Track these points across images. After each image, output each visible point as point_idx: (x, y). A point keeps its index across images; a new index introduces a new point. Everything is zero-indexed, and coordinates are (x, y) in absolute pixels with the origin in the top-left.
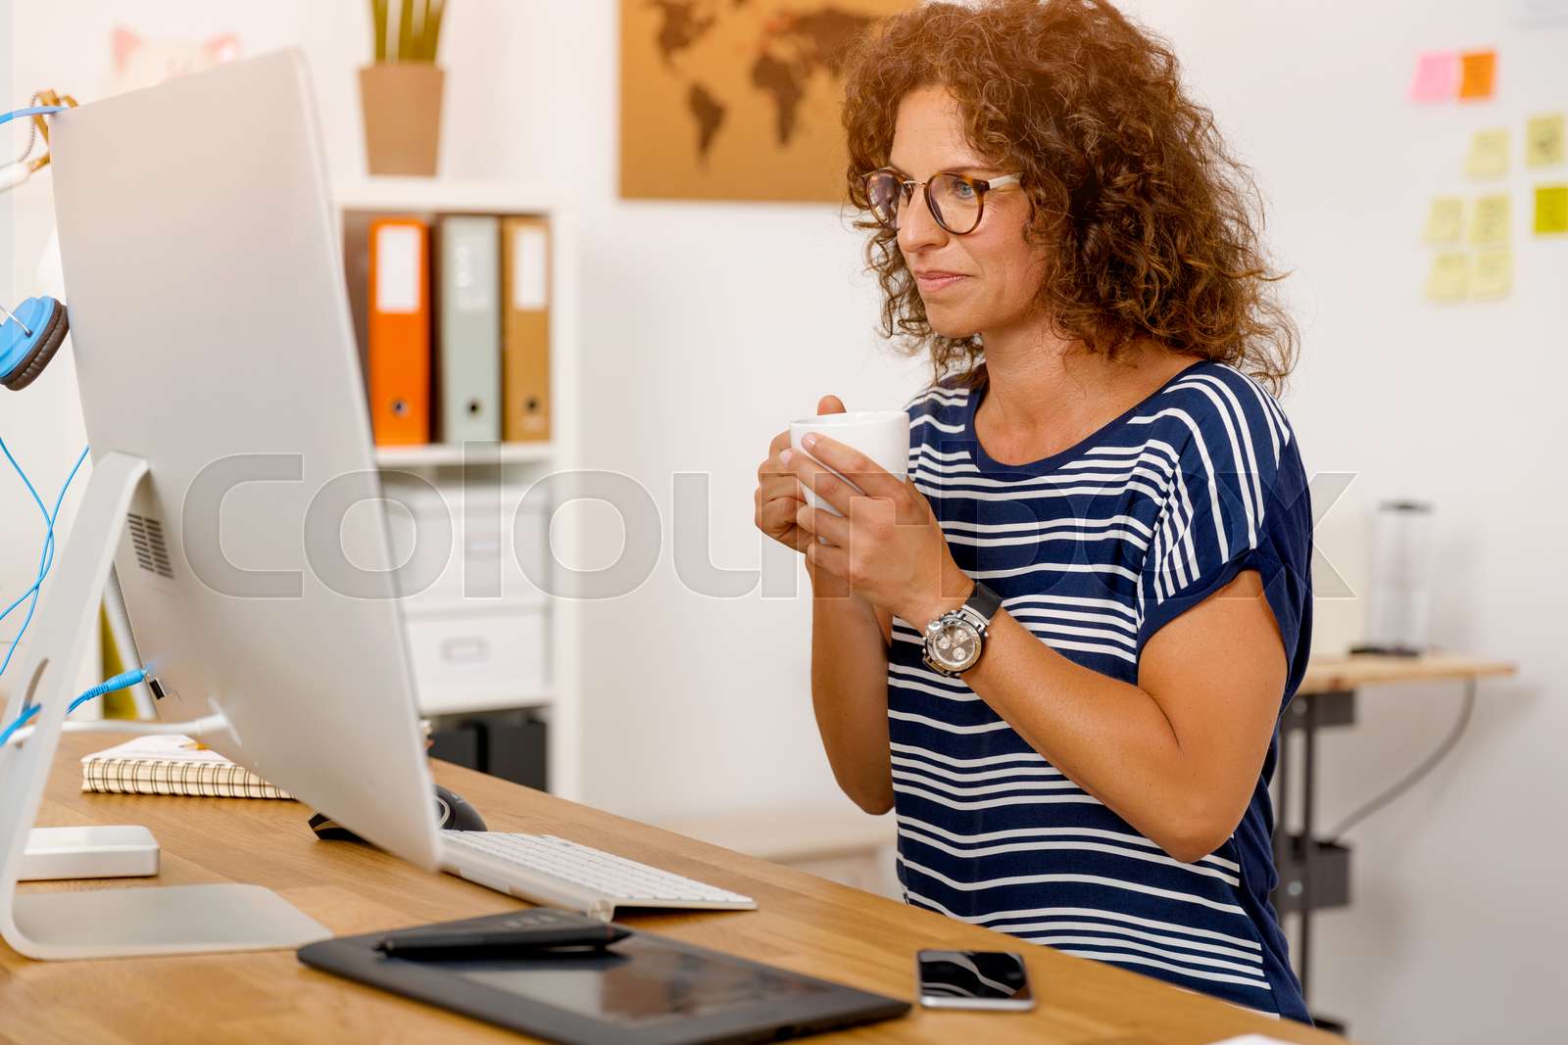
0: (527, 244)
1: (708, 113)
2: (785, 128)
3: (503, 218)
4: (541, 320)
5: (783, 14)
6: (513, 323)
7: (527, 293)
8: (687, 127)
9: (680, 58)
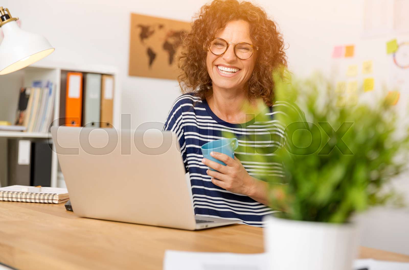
0: (108, 82)
1: (152, 55)
2: (171, 60)
3: (102, 75)
4: (111, 102)
5: (171, 32)
6: (104, 102)
7: (108, 95)
8: (146, 59)
9: (146, 41)
